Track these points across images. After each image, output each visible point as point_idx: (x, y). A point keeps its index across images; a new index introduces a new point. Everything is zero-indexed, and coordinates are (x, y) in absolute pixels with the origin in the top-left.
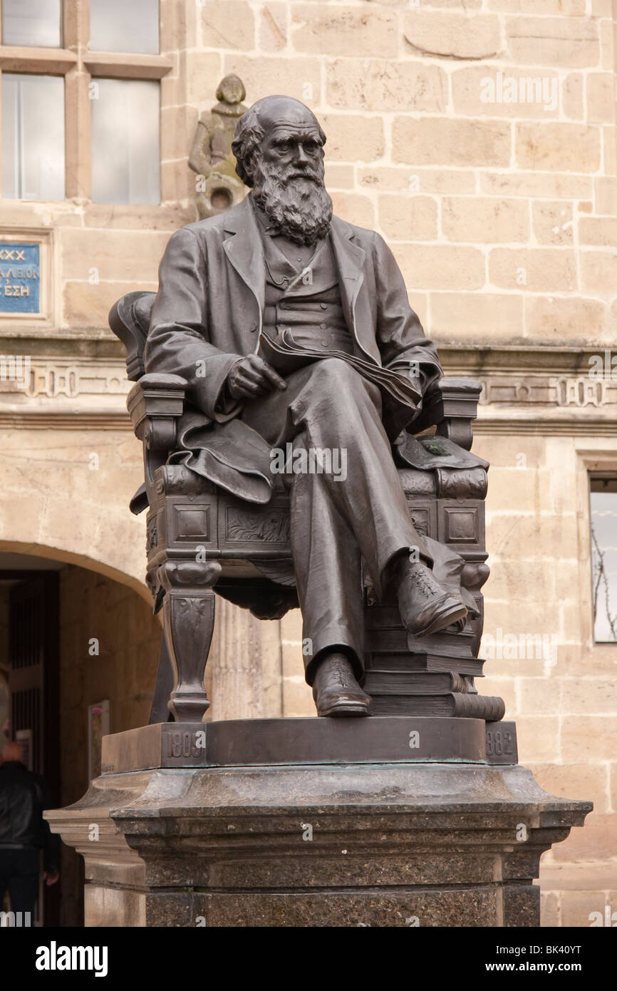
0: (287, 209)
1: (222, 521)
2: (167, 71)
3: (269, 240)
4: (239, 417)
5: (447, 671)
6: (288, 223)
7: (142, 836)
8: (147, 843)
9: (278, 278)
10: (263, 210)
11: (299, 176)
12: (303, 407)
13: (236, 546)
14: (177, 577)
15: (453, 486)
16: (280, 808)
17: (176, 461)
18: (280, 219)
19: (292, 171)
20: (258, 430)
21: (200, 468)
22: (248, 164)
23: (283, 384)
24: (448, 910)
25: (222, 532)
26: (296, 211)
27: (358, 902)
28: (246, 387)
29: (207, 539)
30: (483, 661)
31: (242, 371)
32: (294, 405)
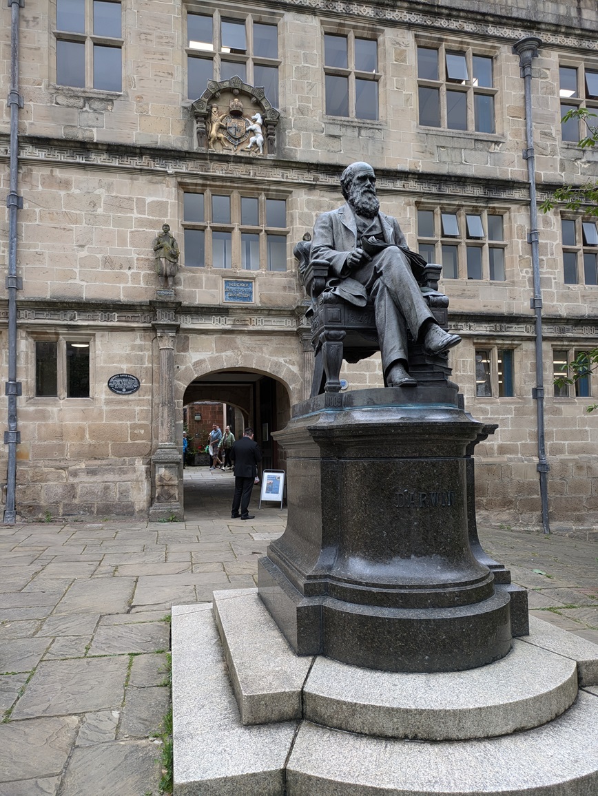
0: (363, 203)
1: (346, 315)
2: (288, 232)
3: (356, 215)
4: (350, 276)
5: (441, 371)
6: (364, 208)
7: (319, 437)
8: (321, 440)
9: (360, 229)
10: (353, 205)
11: (368, 191)
12: (380, 265)
13: (351, 324)
14: (329, 337)
15: (436, 302)
16: (383, 424)
17: (327, 291)
18: (360, 207)
19: (365, 189)
20: (359, 281)
21: (337, 292)
22: (347, 189)
23: (371, 259)
24: (451, 467)
25: (346, 319)
26: (367, 203)
27: (414, 463)
28: (355, 261)
29: (340, 322)
30: (451, 369)
31: (353, 255)
32: (376, 265)
